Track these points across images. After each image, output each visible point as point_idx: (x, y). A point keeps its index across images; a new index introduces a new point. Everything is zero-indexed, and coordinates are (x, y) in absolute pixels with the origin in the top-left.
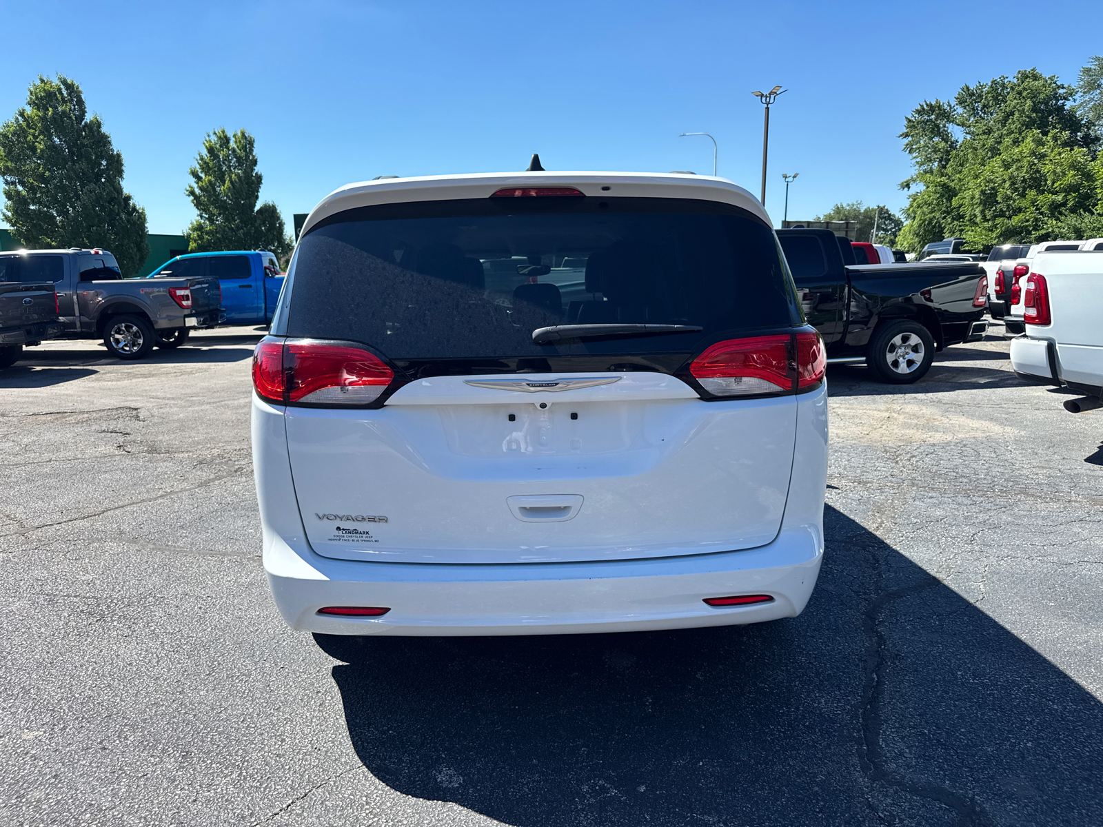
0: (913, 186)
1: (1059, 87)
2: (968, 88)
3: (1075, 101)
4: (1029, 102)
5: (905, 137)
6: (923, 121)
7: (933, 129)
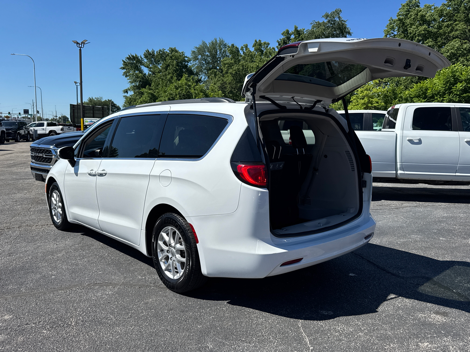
0: (129, 92)
1: (185, 57)
2: (148, 51)
3: (191, 63)
4: (175, 62)
5: (123, 69)
6: (131, 63)
7: (136, 67)
